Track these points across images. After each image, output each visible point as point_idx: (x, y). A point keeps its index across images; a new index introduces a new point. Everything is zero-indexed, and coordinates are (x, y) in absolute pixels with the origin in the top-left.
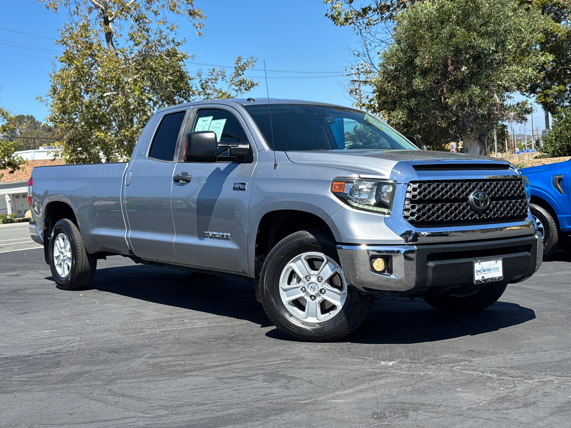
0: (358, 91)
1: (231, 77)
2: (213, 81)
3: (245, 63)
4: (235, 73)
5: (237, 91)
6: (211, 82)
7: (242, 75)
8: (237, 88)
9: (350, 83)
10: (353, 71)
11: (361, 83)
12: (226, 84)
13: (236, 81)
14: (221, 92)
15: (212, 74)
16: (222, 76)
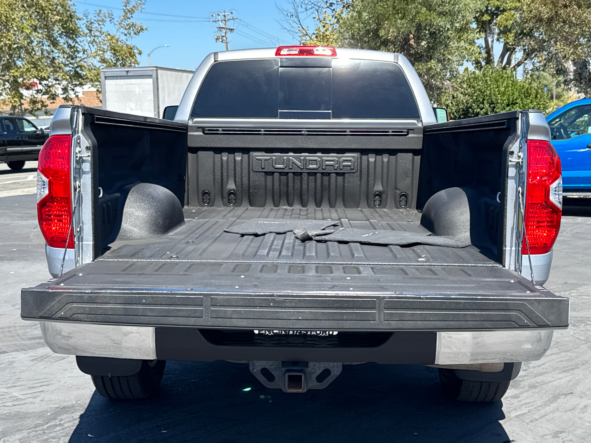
0: (224, 38)
1: (119, 20)
2: (100, 23)
3: (134, 6)
4: (124, 16)
5: (126, 35)
6: (98, 23)
7: (131, 18)
8: (126, 32)
9: (217, 30)
10: (219, 17)
11: (228, 30)
12: (114, 26)
13: (125, 25)
14: (109, 34)
15: (98, 15)
16: (110, 19)
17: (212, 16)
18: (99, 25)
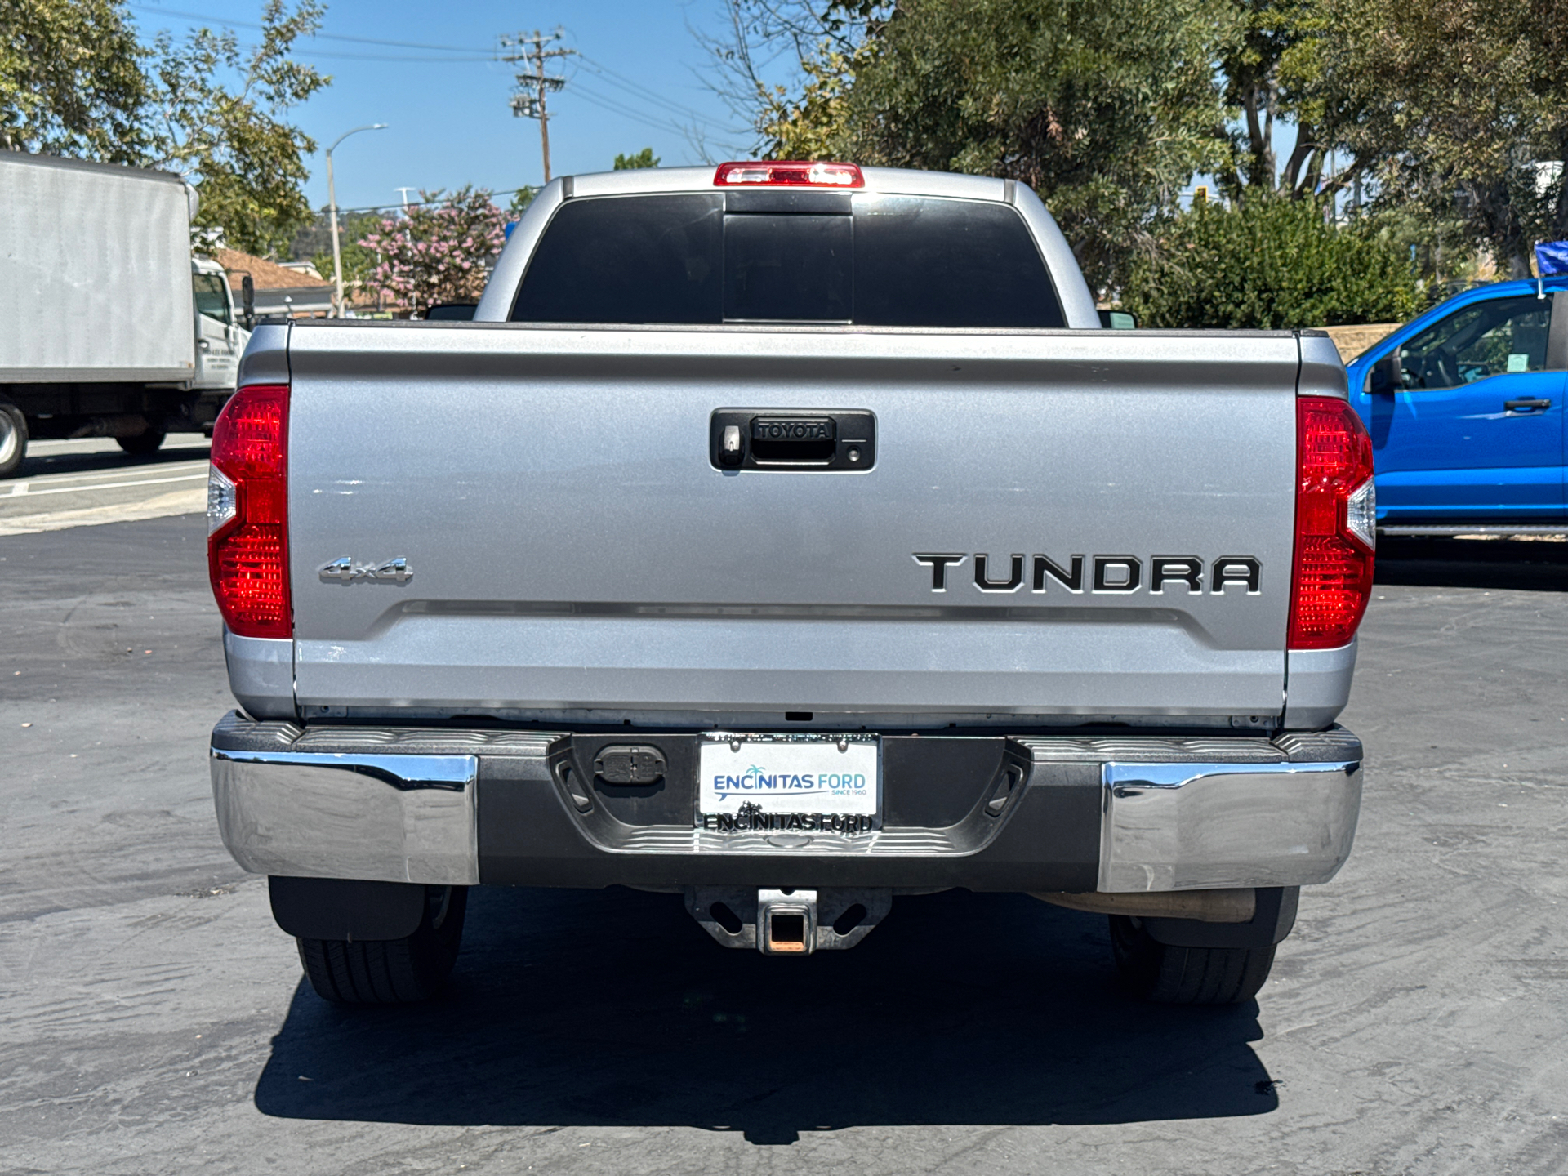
0: (538, 106)
1: (253, 58)
2: (201, 66)
3: (293, 21)
4: (265, 47)
5: (271, 98)
6: (196, 66)
7: (285, 52)
8: (271, 90)
9: (516, 82)
10: (523, 49)
11: (547, 84)
12: (240, 75)
13: (270, 71)
14: (225, 97)
15: (198, 44)
16: (228, 54)
17: (504, 44)
18: (198, 70)
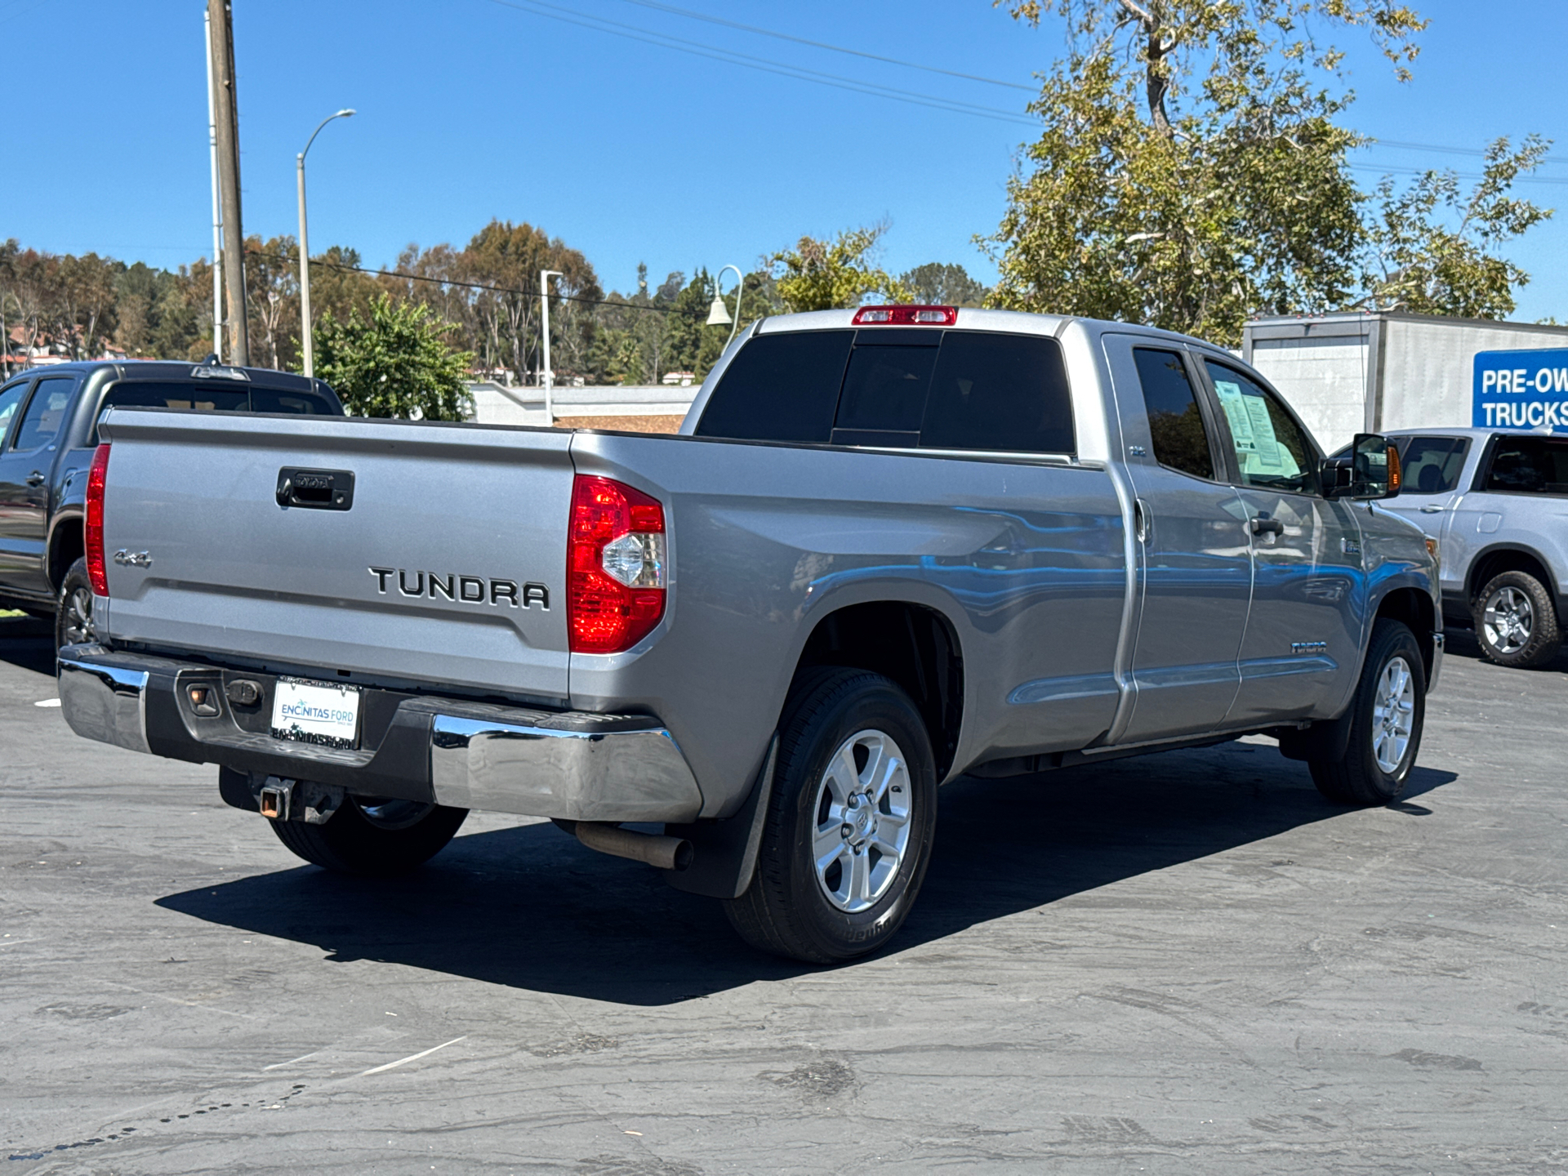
1: (1472, 195)
2: (1422, 206)
3: (1516, 158)
4: (1485, 185)
5: (1486, 234)
6: (1417, 207)
7: (1505, 189)
8: (1487, 226)
12: (1458, 213)
13: (1486, 207)
14: (1440, 235)
15: (1423, 186)
16: (1449, 193)
18: (1419, 210)
